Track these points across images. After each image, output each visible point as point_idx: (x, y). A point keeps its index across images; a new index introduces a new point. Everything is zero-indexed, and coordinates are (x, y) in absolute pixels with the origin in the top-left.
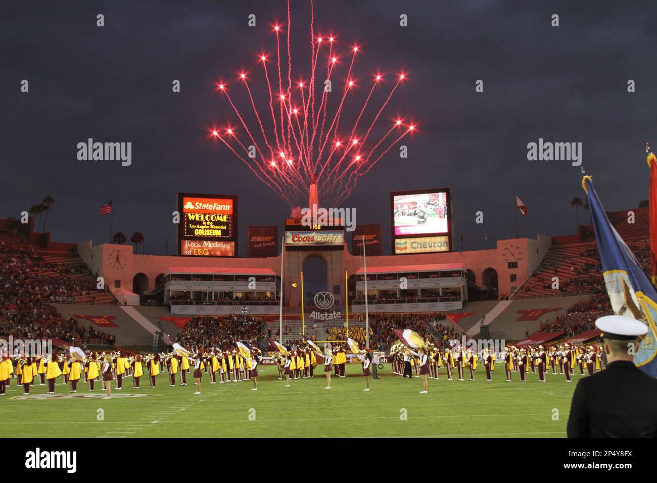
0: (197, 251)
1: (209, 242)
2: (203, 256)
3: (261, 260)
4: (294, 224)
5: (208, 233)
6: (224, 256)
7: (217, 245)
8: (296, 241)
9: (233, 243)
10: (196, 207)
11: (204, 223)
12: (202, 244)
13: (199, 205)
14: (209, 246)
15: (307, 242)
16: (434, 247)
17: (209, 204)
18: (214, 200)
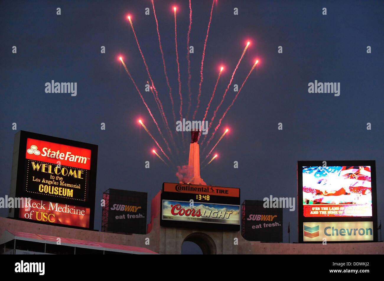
0: (40, 215)
1: (57, 204)
2: (48, 223)
3: (125, 237)
4: (176, 191)
5: (56, 191)
6: (75, 225)
7: (67, 209)
8: (177, 214)
9: (88, 210)
10: (44, 154)
11: (52, 177)
12: (47, 206)
13: (46, 152)
14: (56, 210)
15: (191, 216)
16: (355, 234)
17: (60, 152)
18: (68, 147)
